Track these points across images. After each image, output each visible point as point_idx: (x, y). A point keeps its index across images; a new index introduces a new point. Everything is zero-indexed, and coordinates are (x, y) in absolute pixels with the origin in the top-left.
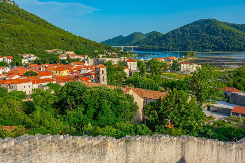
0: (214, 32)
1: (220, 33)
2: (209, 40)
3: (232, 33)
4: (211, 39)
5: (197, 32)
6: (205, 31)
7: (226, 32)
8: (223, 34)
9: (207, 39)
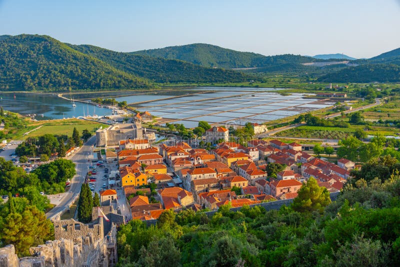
0: (61, 59)
1: (71, 60)
2: (60, 72)
3: (90, 61)
4: (62, 70)
5: (29, 57)
6: (43, 56)
7: (80, 59)
8: (78, 62)
9: (56, 69)
